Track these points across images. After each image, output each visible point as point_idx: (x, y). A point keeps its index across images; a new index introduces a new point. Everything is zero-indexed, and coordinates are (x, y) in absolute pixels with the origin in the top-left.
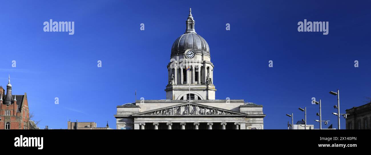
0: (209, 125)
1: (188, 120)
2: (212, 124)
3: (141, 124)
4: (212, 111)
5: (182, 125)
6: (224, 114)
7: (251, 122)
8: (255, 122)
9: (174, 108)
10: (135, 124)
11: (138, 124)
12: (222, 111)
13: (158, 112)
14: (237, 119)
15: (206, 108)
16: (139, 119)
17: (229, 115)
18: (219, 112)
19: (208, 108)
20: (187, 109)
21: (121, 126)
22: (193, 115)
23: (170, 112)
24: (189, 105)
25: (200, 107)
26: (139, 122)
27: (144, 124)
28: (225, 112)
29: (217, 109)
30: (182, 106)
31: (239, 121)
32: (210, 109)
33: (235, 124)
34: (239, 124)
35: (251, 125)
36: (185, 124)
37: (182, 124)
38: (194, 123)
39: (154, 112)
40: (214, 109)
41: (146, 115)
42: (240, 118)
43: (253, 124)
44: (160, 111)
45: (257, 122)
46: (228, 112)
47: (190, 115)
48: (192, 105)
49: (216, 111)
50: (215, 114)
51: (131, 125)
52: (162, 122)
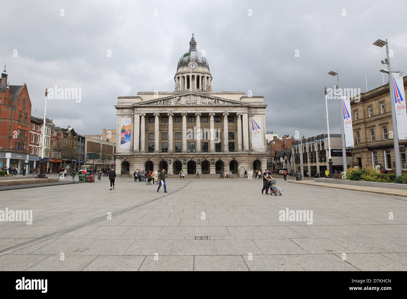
0: (211, 115)
1: (189, 111)
2: (214, 114)
3: (141, 115)
4: (214, 101)
5: (183, 116)
6: (226, 104)
7: (253, 113)
8: (257, 113)
9: (176, 97)
10: (135, 115)
11: (139, 115)
12: (224, 101)
13: (158, 102)
14: (239, 109)
15: (207, 97)
16: (139, 109)
17: (231, 104)
18: (221, 102)
19: (209, 98)
20: (189, 99)
21: (121, 117)
22: (194, 105)
23: (171, 102)
24: (190, 94)
25: (201, 96)
26: (139, 112)
27: (145, 115)
28: (227, 102)
29: (219, 99)
30: (183, 95)
31: (242, 112)
32: (212, 99)
33: (237, 114)
34: (241, 114)
35: (253, 116)
36: (187, 114)
37: (184, 114)
38: (195, 113)
39: (155, 102)
40: (216, 99)
41: (147, 105)
42: (242, 108)
43: (254, 115)
44: (161, 100)
45: (259, 113)
46: (230, 102)
47: (191, 105)
48: (193, 94)
49: (218, 101)
50: (217, 104)
51: (131, 116)
52: (163, 112)
